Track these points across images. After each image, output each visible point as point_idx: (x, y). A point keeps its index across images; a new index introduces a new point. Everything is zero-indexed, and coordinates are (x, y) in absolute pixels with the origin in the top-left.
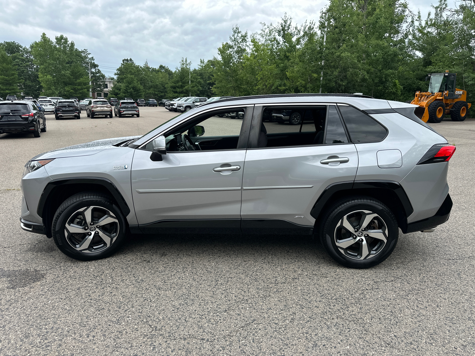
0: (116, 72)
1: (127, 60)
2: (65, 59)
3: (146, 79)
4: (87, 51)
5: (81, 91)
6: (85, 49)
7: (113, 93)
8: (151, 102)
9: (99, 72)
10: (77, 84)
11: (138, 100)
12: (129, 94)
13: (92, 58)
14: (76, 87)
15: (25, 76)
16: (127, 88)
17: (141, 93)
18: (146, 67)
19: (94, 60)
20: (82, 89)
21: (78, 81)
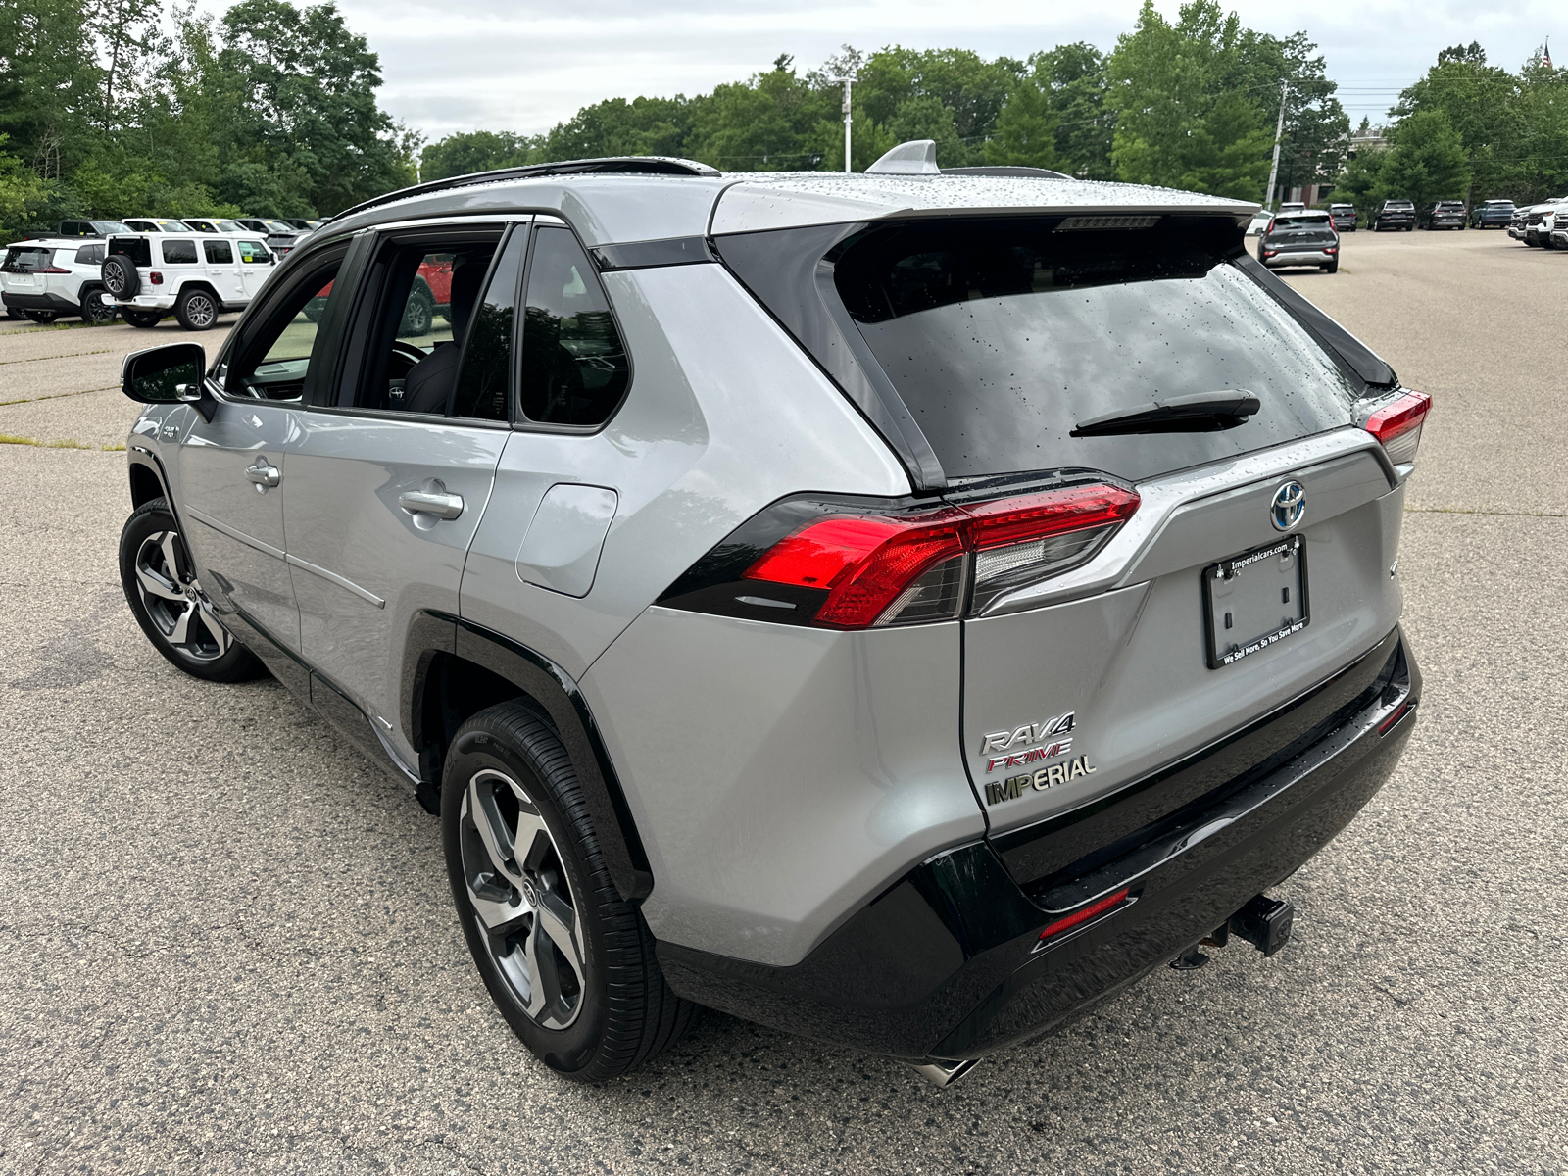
0: (1399, 101)
1: (1459, 52)
2: (1197, 79)
3: (1514, 117)
4: (1306, 39)
5: (1231, 185)
6: (1298, 34)
7: (1351, 184)
8: (1490, 212)
9: (1335, 108)
10: (1223, 162)
11: (1438, 207)
12: (1407, 184)
13: (1319, 60)
14: (1218, 173)
15: (1091, 148)
16: (1405, 160)
17: (1459, 179)
18: (1535, 68)
19: (1324, 66)
20: (1236, 177)
21: (1229, 149)
